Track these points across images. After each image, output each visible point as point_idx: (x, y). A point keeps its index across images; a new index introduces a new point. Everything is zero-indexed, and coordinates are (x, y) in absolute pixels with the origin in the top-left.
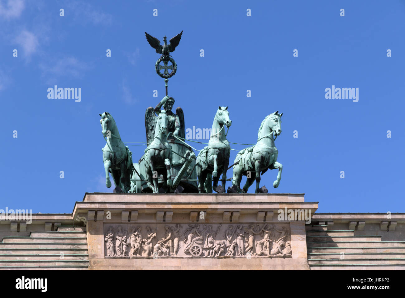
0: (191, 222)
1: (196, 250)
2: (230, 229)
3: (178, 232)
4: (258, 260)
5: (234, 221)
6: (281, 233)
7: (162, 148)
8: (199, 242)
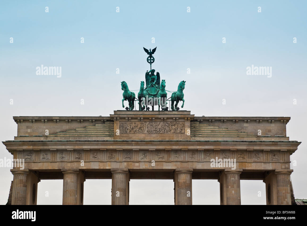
0: (149, 121)
1: (151, 131)
3: (145, 124)
4: (172, 134)
5: (164, 121)
6: (181, 125)
8: (152, 128)
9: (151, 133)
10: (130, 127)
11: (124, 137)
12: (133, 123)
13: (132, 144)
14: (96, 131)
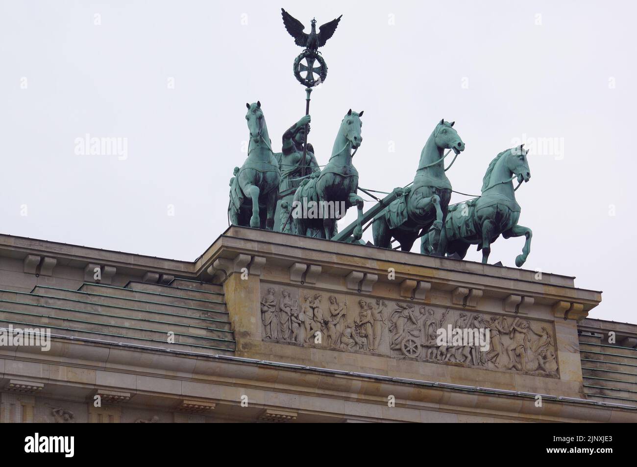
0: (401, 298)
1: (411, 346)
2: (462, 319)
3: (380, 312)
4: (507, 375)
5: (469, 306)
6: (541, 336)
7: (347, 174)
8: (416, 333)
9: (414, 356)
10: (310, 313)
11: (288, 357)
12: (326, 295)
13: (348, 390)
14: (140, 316)
